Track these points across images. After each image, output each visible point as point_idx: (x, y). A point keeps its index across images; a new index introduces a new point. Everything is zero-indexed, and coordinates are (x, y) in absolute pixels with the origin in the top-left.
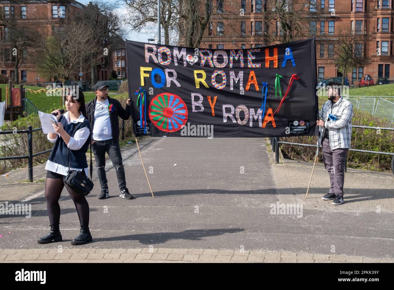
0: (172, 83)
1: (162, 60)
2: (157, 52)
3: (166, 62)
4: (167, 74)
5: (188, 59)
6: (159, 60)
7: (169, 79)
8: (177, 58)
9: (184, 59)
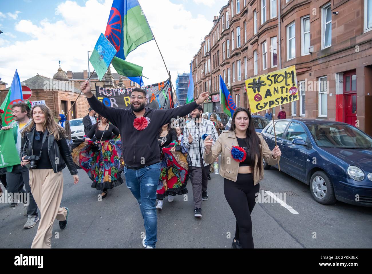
0: (114, 105)
1: (107, 94)
2: (105, 90)
3: (109, 95)
4: (111, 100)
5: (121, 92)
6: (106, 94)
7: (112, 103)
8: (115, 91)
9: (118, 92)
